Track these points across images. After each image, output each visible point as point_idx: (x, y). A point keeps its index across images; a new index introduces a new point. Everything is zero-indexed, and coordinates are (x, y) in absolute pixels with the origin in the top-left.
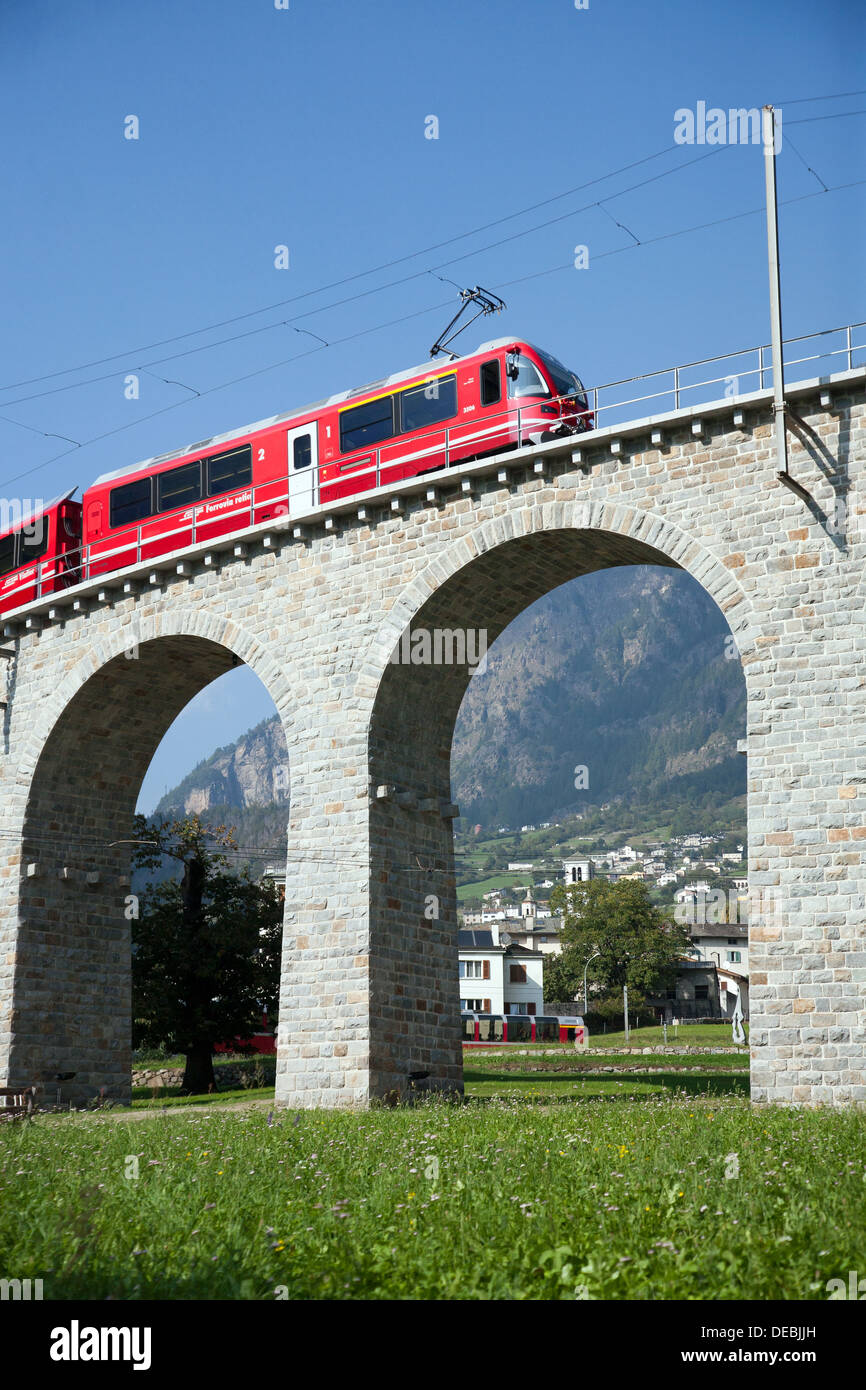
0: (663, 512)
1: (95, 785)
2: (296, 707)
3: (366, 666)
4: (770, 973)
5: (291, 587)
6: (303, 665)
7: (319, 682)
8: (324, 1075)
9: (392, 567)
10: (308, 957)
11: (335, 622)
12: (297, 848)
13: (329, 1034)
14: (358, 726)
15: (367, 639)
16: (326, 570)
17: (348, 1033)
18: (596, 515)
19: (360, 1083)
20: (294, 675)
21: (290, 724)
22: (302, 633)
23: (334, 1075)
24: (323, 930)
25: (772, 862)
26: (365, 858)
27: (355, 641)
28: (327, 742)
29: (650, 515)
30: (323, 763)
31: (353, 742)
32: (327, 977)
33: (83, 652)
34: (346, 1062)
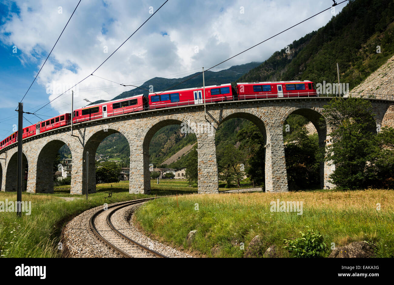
0: (186, 118)
1: (91, 149)
2: (131, 141)
3: (142, 136)
4: (201, 178)
5: (129, 124)
6: (132, 135)
7: (135, 137)
8: (137, 191)
9: (146, 122)
10: (134, 175)
11: (137, 129)
12: (132, 160)
13: (138, 185)
14: (141, 144)
15: (142, 132)
16: (135, 122)
17: (141, 185)
18: (177, 118)
19: (143, 192)
20: (131, 136)
21: (130, 143)
22: (132, 130)
23: (139, 191)
24: (136, 171)
25: (201, 165)
26: (143, 162)
27: (140, 132)
28: (136, 146)
29: (185, 119)
30: (135, 149)
31: (141, 146)
32: (137, 178)
33: (93, 130)
34: (140, 189)
